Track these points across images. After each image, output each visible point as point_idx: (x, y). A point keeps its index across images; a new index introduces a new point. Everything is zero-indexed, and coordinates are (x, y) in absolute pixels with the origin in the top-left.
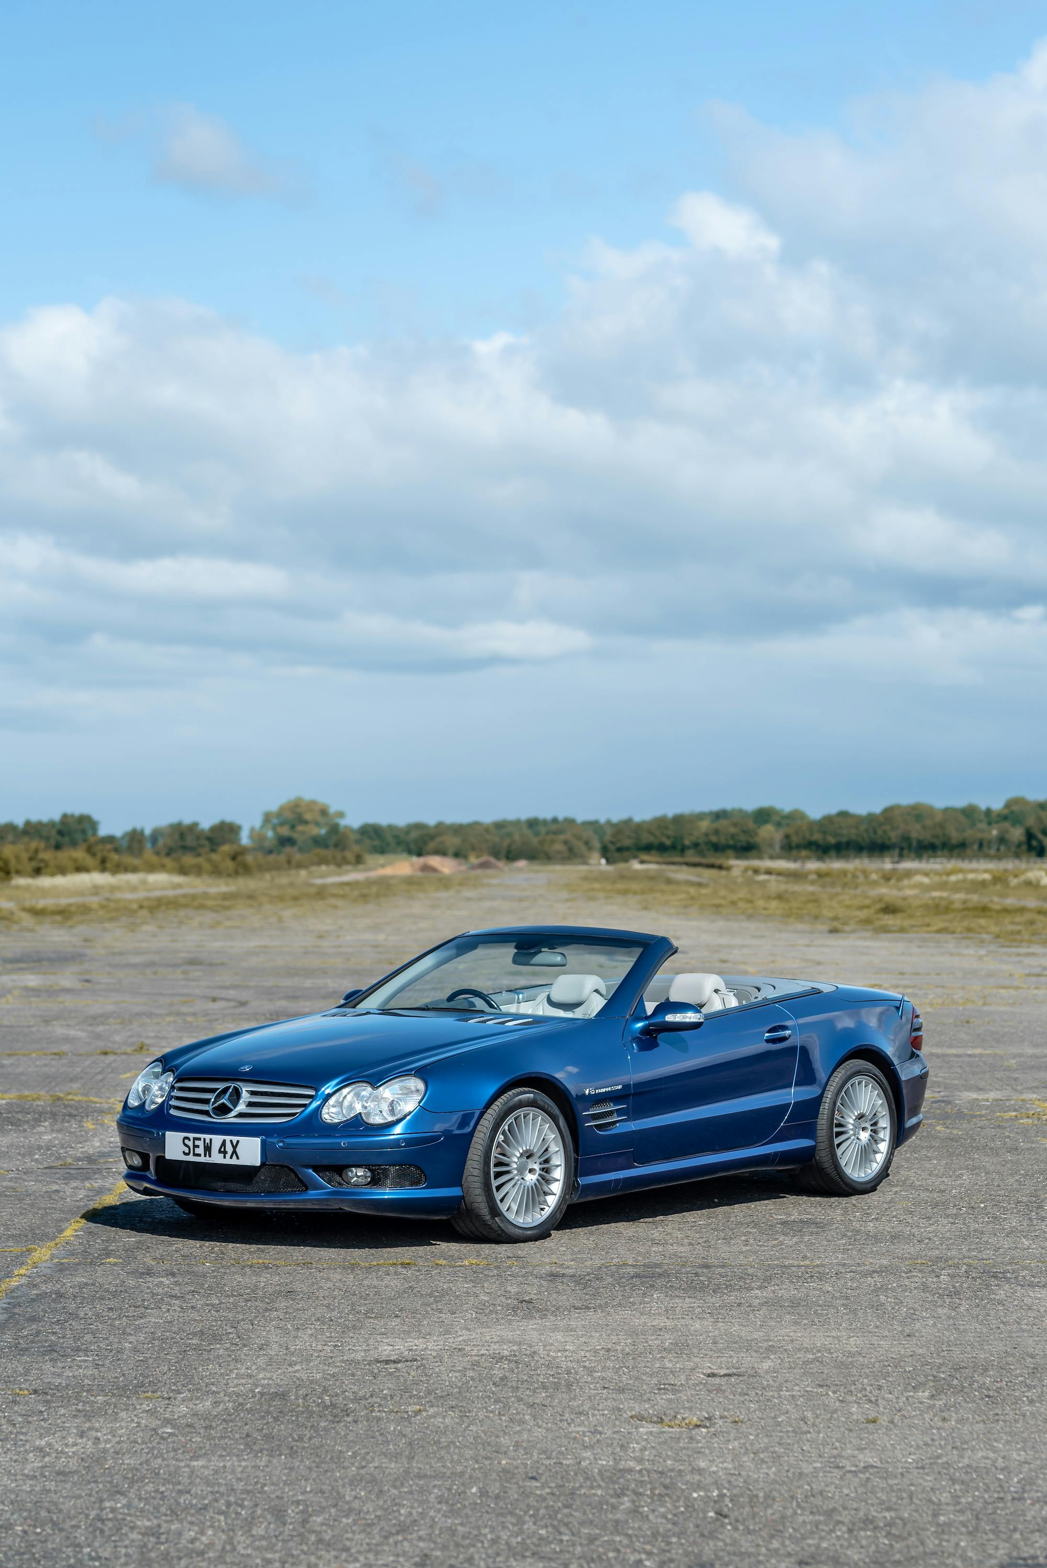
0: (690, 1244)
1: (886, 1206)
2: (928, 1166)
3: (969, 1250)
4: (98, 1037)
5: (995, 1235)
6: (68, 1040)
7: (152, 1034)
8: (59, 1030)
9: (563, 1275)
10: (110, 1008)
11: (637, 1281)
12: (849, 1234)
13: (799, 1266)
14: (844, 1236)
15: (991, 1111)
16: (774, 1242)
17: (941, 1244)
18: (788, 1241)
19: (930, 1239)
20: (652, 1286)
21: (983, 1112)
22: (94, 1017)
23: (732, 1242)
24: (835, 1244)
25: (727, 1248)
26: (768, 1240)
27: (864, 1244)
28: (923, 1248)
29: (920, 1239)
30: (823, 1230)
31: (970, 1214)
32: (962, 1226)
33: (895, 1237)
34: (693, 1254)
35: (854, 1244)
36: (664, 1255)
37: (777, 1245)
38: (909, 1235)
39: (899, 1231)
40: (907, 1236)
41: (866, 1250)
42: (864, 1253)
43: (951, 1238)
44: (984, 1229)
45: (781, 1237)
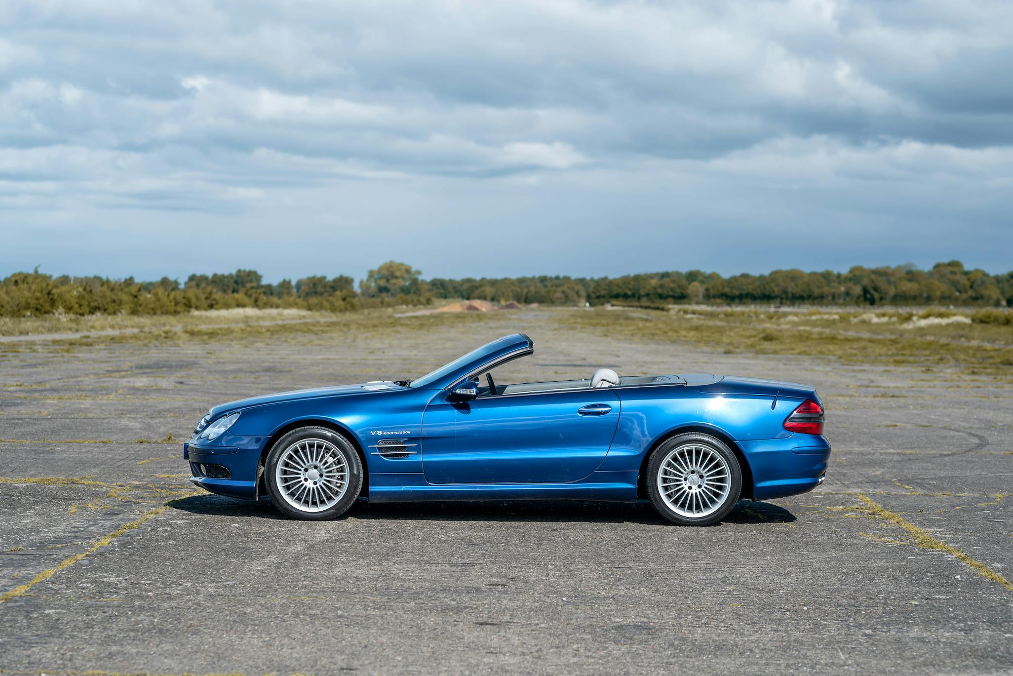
0: (523, 654)
1: (717, 607)
2: (762, 562)
3: (788, 666)
4: (149, 427)
5: (814, 646)
6: (123, 430)
8: (124, 422)
10: (178, 404)
12: (676, 643)
14: (672, 645)
15: (823, 505)
16: (602, 653)
17: (761, 658)
18: (617, 651)
19: (751, 651)
21: (817, 505)
22: (159, 412)
23: (564, 651)
24: (660, 657)
25: (555, 660)
26: (598, 649)
27: (687, 656)
28: (742, 663)
29: (742, 651)
30: (653, 638)
31: (793, 619)
32: (784, 634)
33: (718, 647)
34: (520, 668)
35: (677, 657)
36: (491, 668)
37: (604, 657)
38: (732, 645)
39: (724, 641)
40: (730, 647)
41: (687, 665)
42: (685, 670)
43: (771, 650)
44: (804, 639)
45: (611, 646)
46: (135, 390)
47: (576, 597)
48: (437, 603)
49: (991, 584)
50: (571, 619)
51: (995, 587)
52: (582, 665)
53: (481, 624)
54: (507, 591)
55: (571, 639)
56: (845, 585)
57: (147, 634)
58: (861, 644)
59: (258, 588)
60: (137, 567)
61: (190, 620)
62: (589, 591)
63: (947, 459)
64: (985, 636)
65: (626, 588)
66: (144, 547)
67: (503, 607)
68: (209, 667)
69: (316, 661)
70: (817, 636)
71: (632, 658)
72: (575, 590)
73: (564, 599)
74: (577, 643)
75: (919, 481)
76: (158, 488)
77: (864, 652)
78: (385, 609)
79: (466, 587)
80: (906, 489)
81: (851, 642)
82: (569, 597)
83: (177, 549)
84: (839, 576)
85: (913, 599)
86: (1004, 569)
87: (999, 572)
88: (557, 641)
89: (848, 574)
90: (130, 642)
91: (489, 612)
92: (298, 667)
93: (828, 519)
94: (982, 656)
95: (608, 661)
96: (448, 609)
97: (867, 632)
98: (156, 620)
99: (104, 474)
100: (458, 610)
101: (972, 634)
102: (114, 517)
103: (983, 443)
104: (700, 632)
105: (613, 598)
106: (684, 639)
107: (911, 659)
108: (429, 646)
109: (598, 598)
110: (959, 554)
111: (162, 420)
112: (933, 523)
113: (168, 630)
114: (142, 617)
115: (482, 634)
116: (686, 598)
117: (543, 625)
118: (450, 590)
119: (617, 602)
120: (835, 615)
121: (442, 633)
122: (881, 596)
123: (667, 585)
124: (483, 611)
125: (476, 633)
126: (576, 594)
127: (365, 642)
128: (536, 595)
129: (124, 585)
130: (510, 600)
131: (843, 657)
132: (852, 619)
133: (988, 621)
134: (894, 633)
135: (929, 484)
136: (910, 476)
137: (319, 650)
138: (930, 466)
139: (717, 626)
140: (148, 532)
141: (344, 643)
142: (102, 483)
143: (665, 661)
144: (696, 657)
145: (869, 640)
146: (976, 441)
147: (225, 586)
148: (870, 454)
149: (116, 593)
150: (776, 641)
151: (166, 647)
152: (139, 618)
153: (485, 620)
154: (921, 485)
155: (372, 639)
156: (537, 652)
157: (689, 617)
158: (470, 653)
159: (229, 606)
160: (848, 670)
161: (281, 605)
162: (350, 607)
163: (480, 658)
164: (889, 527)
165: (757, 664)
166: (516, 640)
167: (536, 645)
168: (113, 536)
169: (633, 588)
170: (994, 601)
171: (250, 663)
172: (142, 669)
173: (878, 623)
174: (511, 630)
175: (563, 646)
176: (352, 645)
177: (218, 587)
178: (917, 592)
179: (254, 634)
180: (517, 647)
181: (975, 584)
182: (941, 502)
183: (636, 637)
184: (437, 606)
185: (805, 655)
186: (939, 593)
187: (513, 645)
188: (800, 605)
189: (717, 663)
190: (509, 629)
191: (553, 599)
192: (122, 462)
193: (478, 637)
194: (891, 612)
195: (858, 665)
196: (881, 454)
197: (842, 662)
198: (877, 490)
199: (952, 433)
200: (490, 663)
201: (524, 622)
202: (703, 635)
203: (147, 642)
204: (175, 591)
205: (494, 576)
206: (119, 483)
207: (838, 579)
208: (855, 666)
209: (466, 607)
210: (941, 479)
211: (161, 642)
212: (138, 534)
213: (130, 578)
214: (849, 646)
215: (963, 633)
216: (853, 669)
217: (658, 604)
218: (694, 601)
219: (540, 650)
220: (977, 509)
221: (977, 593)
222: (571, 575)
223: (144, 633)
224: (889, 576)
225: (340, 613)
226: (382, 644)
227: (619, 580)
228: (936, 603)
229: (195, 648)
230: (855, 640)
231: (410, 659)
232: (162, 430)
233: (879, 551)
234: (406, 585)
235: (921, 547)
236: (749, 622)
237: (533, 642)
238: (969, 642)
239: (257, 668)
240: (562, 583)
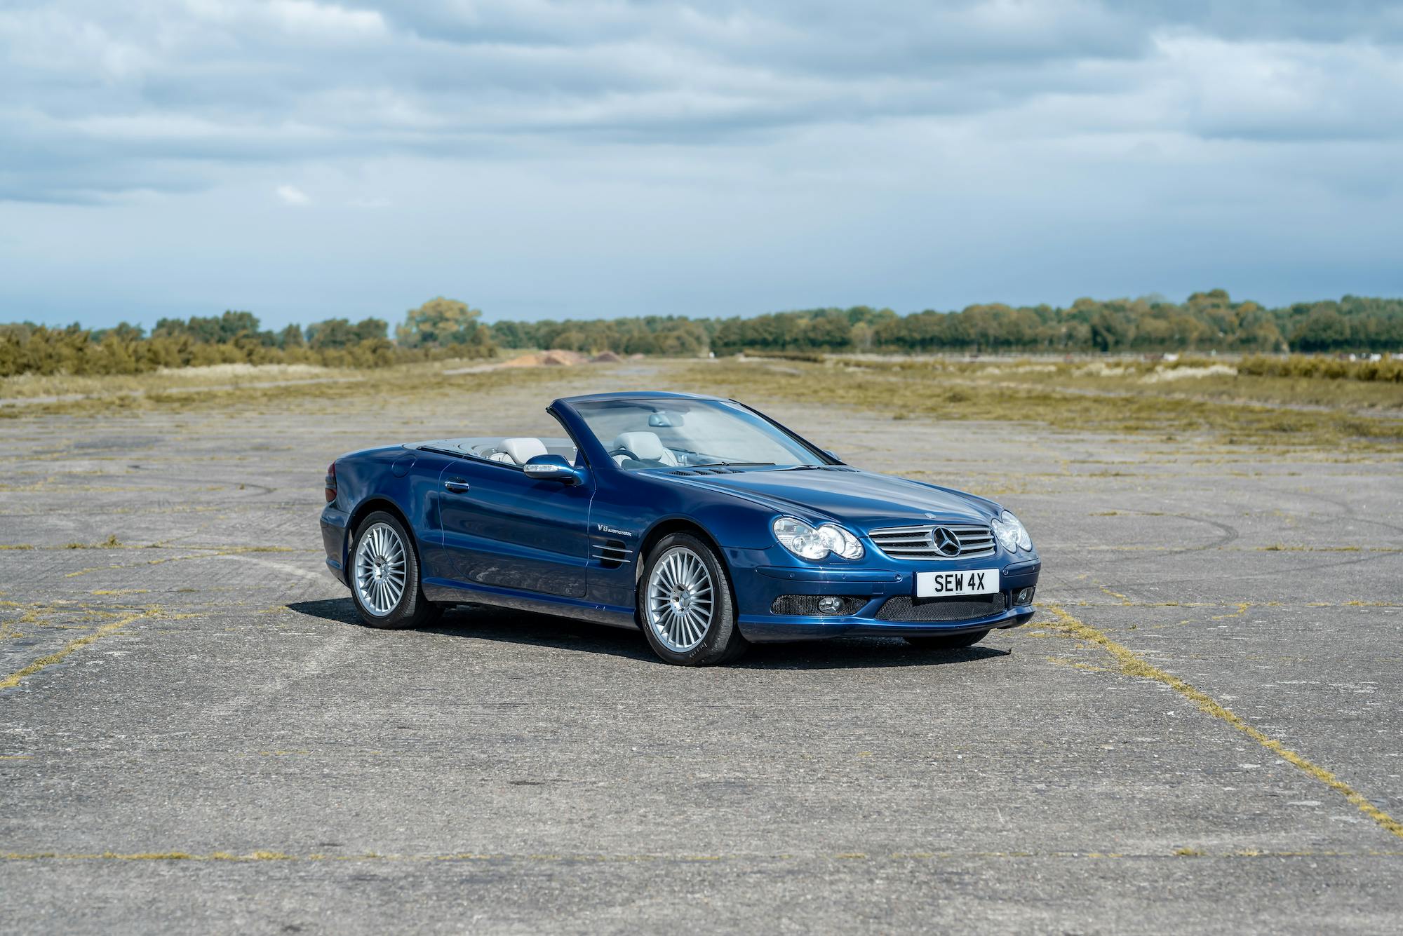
0: (571, 821)
1: (841, 757)
2: (908, 697)
4: (86, 527)
5: (965, 806)
6: (50, 532)
7: (143, 526)
8: (53, 521)
9: (373, 877)
10: (129, 496)
11: (464, 889)
12: (780, 804)
13: (694, 861)
14: (773, 807)
16: (678, 819)
17: (892, 822)
18: (696, 815)
19: (879, 813)
20: (481, 899)
22: (102, 507)
23: (626, 817)
24: (755, 823)
25: (613, 829)
26: (673, 814)
27: (792, 822)
28: (865, 829)
29: (866, 813)
30: (749, 799)
31: (941, 771)
32: (926, 791)
33: (835, 809)
34: (564, 840)
35: (778, 823)
36: (525, 841)
37: (680, 824)
38: (855, 806)
39: (843, 800)
40: (851, 808)
41: (791, 833)
42: (787, 839)
43: (906, 812)
44: (952, 797)
45: (691, 810)
46: (71, 477)
47: (651, 745)
48: (461, 756)
49: (1214, 722)
50: (641, 776)
51: (1219, 727)
52: (648, 835)
53: (518, 783)
54: (558, 739)
55: (638, 801)
56: (1018, 725)
57: (60, 802)
58: (1028, 802)
59: (218, 739)
60: (53, 714)
61: (121, 783)
62: (669, 738)
63: (1178, 557)
64: (1197, 790)
65: (720, 734)
66: (65, 688)
67: (550, 760)
68: (141, 844)
69: (287, 835)
70: (970, 792)
71: (717, 825)
72: (650, 736)
73: (634, 749)
74: (646, 807)
75: (1136, 587)
76: (93, 608)
77: (1032, 813)
78: (388, 766)
79: (502, 735)
80: (1117, 598)
81: (1015, 800)
82: (640, 746)
83: (111, 690)
84: (1011, 715)
85: (1107, 743)
86: (1235, 703)
87: (1228, 705)
88: (618, 804)
89: (1023, 711)
90: (35, 813)
91: (530, 768)
92: (262, 843)
93: (1007, 639)
94: (1190, 817)
95: (685, 829)
96: (474, 764)
97: (1039, 786)
98: (73, 784)
99: (19, 591)
100: (488, 765)
101: (1181, 787)
102: (28, 648)
103: (1231, 535)
104: (813, 789)
105: (701, 746)
106: (791, 800)
107: (1092, 821)
108: (443, 813)
109: (681, 746)
110: (1176, 683)
111: (105, 517)
112: (1146, 642)
113: (89, 797)
114: (55, 780)
115: (518, 796)
116: (800, 745)
117: (601, 784)
118: (480, 739)
119: (705, 752)
120: (998, 766)
121: (463, 796)
122: (1064, 740)
123: (776, 728)
124: (522, 766)
125: (510, 796)
126: (651, 742)
127: (358, 809)
128: (597, 744)
129: (34, 737)
130: (561, 751)
131: (1002, 820)
132: (1021, 770)
133: (1203, 771)
134: (1075, 787)
135: (1150, 591)
136: (1124, 581)
137: (294, 820)
138: (1153, 566)
139: (837, 782)
140: (73, 668)
141: (328, 810)
142: (14, 603)
143: (761, 828)
144: (804, 822)
145: (1039, 797)
146: (1222, 533)
147: (173, 738)
148: (1074, 552)
149: (22, 749)
150: (914, 800)
151: (84, 819)
152: (51, 782)
153: (524, 778)
154: (1137, 593)
155: (367, 805)
156: (589, 818)
157: (802, 770)
158: (498, 821)
159: (175, 765)
160: (1007, 837)
161: (248, 762)
162: (342, 763)
163: (511, 828)
164: (1088, 648)
165: (885, 830)
166: (562, 804)
167: (589, 810)
168: (24, 673)
169: (729, 733)
170: (1216, 744)
171: (198, 838)
172: (48, 849)
173: (1055, 775)
174: (558, 791)
175: (626, 811)
176: (340, 813)
177: (163, 740)
178: (1115, 734)
179: (206, 800)
180: (564, 812)
181: (1191, 723)
182: (1163, 614)
183: (725, 798)
184: (460, 761)
185: (951, 819)
186: (1143, 734)
187: (558, 810)
188: (953, 752)
189: (831, 830)
190: (556, 789)
191: (619, 749)
192: (44, 575)
193: (512, 801)
194: (1075, 761)
195: (1021, 830)
196: (1089, 552)
197: (999, 826)
198: (1077, 600)
199: (1190, 523)
200: (524, 834)
201: (576, 779)
202: (817, 793)
203: (58, 813)
204: (103, 745)
205: (542, 721)
206: (39, 603)
207: (1009, 718)
208: (1017, 831)
209: (500, 762)
210: (1166, 583)
211: (78, 813)
212: (58, 670)
213: (43, 729)
214: (1012, 806)
215: (1168, 787)
216: (1014, 835)
217: (761, 754)
218: (811, 750)
219: (594, 816)
220: (1210, 624)
221: (1194, 734)
222: (648, 717)
223: (57, 801)
224: (1078, 713)
225: (326, 771)
226: (380, 812)
227: (712, 723)
228: (1137, 747)
229: (124, 820)
230: (1021, 798)
231: (416, 830)
232: (104, 530)
233: (1068, 680)
234: (420, 733)
235: (1126, 674)
236: (882, 776)
237: (586, 806)
238: (1174, 798)
239: (206, 844)
240: (634, 728)
